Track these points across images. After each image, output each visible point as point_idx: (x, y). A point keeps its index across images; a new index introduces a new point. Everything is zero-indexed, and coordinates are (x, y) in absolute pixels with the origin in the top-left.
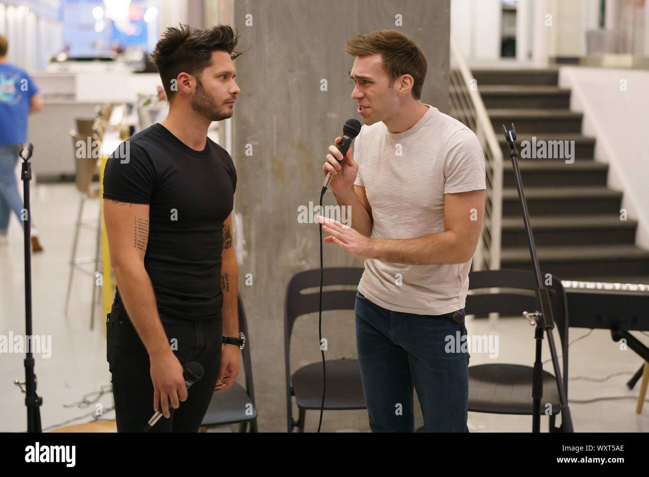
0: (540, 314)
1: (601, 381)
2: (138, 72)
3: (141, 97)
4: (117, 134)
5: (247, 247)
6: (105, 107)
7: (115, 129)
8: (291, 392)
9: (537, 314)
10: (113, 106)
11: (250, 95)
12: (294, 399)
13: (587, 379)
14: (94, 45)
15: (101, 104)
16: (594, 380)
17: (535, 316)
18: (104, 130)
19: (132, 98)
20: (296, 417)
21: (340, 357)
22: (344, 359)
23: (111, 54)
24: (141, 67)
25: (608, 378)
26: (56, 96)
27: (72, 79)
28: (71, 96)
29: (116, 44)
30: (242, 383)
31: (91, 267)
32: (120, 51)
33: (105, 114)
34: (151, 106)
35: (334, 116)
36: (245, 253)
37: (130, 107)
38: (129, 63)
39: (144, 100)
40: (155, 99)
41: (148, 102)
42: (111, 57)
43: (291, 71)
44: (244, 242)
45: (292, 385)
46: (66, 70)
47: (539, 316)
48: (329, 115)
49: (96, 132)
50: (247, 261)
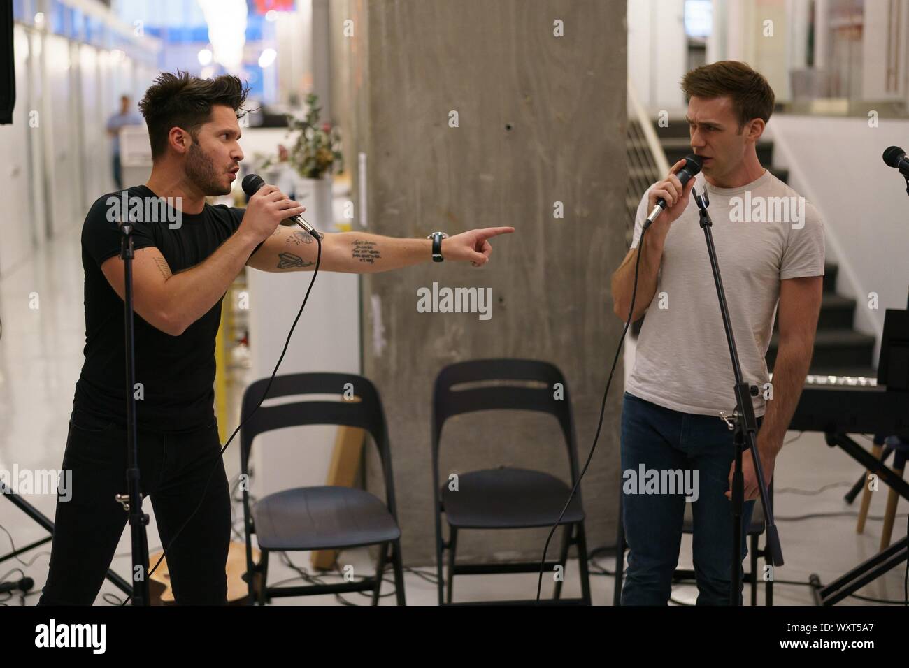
0: (740, 415)
1: (813, 493)
2: (254, 126)
3: (258, 157)
4: (231, 202)
5: (387, 335)
8: (440, 508)
9: (736, 415)
11: (388, 154)
12: (444, 516)
13: (795, 491)
16: (804, 493)
17: (734, 416)
20: (446, 537)
21: (498, 466)
22: (502, 468)
24: (257, 120)
25: (822, 490)
30: (382, 496)
34: (270, 169)
35: (487, 178)
36: (384, 342)
37: (246, 169)
39: (262, 162)
40: (275, 160)
41: (268, 163)
44: (383, 329)
45: (441, 499)
47: (739, 417)
48: (482, 177)
50: (386, 352)
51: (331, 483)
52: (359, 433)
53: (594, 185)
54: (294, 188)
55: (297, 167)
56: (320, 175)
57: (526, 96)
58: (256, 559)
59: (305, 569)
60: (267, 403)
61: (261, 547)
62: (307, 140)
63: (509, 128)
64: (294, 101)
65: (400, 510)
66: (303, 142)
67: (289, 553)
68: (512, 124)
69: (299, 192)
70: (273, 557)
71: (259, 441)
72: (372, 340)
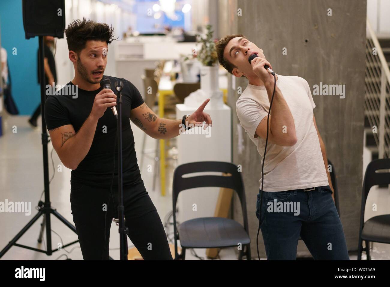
2: (180, 42)
3: (182, 56)
4: (168, 78)
5: (245, 143)
6: (161, 63)
7: (167, 75)
10: (165, 61)
14: (154, 26)
15: (158, 61)
18: (161, 75)
19: (177, 57)
23: (164, 32)
24: (181, 39)
26: (133, 56)
27: (141, 46)
28: (141, 56)
29: (167, 25)
31: (153, 155)
32: (169, 30)
33: (161, 66)
34: (188, 61)
35: (296, 66)
36: (243, 147)
37: (176, 62)
38: (174, 37)
39: (184, 58)
40: (191, 57)
41: (187, 59)
42: (164, 33)
43: (271, 40)
44: (243, 140)
46: (138, 41)
48: (293, 65)
49: (156, 76)
50: (244, 152)
51: (216, 216)
52: (230, 191)
53: (349, 69)
54: (200, 71)
55: (201, 60)
56: (213, 64)
57: (315, 26)
58: (179, 252)
59: (203, 258)
60: (185, 176)
61: (182, 246)
62: (206, 47)
63: (306, 41)
64: (199, 29)
65: (250, 230)
66: (204, 48)
67: (195, 249)
68: (308, 40)
69: (202, 73)
70: (188, 251)
71: (182, 195)
72: (237, 146)
